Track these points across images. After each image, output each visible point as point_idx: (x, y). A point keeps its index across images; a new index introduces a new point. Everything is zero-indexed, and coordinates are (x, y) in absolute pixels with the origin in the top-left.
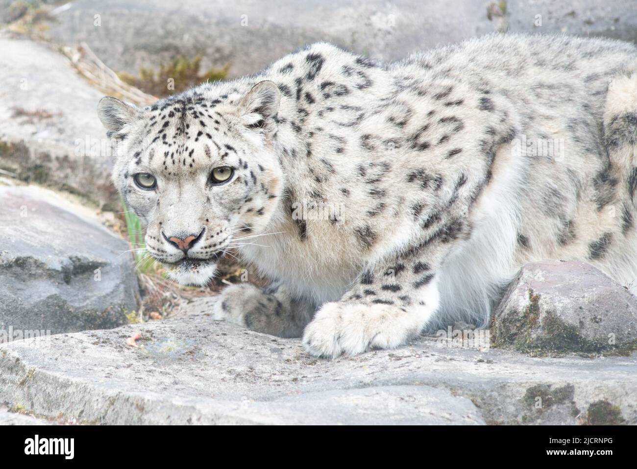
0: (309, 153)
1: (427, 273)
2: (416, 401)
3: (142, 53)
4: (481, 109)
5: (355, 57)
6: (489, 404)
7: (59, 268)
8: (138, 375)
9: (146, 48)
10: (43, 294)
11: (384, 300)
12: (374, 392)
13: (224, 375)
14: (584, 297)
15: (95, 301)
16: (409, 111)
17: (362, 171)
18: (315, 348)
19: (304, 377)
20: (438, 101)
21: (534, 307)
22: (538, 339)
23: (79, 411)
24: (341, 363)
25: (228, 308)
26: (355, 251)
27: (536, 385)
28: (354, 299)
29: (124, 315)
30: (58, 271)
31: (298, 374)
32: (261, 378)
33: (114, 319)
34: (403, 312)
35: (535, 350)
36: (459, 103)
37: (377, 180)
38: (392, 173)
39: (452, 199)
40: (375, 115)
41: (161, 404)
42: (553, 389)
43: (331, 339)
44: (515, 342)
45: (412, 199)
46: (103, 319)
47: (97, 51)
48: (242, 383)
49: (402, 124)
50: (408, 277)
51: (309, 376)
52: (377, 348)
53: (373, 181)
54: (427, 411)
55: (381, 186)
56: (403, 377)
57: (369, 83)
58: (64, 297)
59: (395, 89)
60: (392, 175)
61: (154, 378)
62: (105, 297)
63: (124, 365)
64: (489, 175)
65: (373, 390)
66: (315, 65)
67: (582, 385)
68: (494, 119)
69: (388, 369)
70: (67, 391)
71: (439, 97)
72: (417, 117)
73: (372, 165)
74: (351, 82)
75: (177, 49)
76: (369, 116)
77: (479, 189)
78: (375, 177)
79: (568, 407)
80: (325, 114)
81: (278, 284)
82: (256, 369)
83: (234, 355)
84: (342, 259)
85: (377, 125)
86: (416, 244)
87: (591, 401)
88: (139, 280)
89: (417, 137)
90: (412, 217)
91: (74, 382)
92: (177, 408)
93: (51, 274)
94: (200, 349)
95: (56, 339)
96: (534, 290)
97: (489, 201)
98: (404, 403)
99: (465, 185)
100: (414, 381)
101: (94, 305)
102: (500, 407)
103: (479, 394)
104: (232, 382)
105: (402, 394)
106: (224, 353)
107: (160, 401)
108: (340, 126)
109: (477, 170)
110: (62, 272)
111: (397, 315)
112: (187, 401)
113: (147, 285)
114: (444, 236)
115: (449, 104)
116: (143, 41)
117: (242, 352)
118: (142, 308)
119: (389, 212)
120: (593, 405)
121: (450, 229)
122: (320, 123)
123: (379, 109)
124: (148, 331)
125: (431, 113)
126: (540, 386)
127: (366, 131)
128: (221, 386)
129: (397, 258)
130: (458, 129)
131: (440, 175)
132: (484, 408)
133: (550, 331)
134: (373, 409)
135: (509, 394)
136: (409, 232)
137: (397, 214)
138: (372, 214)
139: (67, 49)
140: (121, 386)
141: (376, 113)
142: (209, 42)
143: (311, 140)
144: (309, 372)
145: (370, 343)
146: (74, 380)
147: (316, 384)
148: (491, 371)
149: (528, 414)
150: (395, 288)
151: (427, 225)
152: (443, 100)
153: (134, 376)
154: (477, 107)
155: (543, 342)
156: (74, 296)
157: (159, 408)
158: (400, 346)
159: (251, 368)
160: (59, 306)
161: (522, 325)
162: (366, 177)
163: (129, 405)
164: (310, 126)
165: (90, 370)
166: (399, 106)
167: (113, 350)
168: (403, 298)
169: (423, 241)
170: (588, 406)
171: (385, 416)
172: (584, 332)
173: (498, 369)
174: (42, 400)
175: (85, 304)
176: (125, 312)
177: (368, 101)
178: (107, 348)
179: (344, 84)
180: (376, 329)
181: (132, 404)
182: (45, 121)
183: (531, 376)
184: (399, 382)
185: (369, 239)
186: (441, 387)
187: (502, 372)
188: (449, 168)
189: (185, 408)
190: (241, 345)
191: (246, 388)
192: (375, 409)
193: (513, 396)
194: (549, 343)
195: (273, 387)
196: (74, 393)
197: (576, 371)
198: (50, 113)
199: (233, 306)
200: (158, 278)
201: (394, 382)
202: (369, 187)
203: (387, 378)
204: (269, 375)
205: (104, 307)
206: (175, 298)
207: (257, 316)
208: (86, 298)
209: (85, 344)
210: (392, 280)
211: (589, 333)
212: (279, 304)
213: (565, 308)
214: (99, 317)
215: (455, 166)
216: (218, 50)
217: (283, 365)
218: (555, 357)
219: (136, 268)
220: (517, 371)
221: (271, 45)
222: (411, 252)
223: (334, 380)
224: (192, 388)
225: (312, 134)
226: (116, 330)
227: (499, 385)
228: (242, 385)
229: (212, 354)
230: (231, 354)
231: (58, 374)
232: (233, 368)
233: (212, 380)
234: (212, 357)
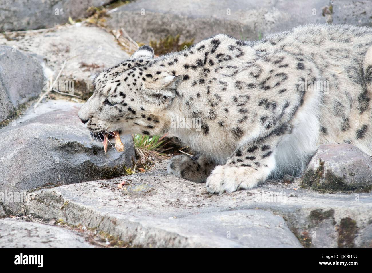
0: (209, 92)
1: (269, 151)
2: (254, 218)
3: (151, 33)
4: (297, 69)
5: (236, 41)
6: (292, 219)
7: (90, 147)
8: (120, 204)
9: (152, 30)
10: (81, 161)
11: (246, 164)
12: (235, 213)
13: (164, 203)
14: (346, 163)
15: (109, 163)
16: (260, 70)
17: (235, 99)
18: (211, 188)
19: (203, 204)
20: (275, 65)
21: (321, 168)
22: (323, 184)
23: (88, 223)
24: (223, 197)
25: (173, 167)
26: (233, 140)
27: (315, 209)
28: (232, 164)
29: (125, 170)
30: (90, 149)
31: (201, 203)
32: (182, 205)
33: (119, 172)
34: (256, 171)
35: (322, 190)
36: (286, 66)
37: (243, 104)
38: (250, 101)
39: (281, 114)
40: (243, 71)
41: (124, 221)
42: (324, 211)
43: (219, 184)
44: (312, 185)
45: (261, 114)
46: (114, 172)
47: (129, 32)
48: (172, 208)
49: (257, 76)
50: (259, 153)
51: (206, 204)
52: (242, 189)
53: (240, 105)
54: (258, 223)
55: (245, 108)
56: (250, 205)
57: (242, 54)
58: (92, 162)
59: (255, 57)
60: (250, 102)
61: (128, 205)
62: (114, 161)
63: (114, 198)
64: (302, 102)
65: (234, 212)
66: (215, 45)
67: (338, 209)
68: (304, 74)
69: (245, 200)
70: (83, 212)
71: (276, 63)
72: (264, 73)
73: (241, 96)
74: (232, 54)
75: (168, 31)
76: (240, 72)
77: (296, 109)
78: (242, 103)
79: (331, 220)
80: (218, 71)
81: (199, 155)
82: (181, 200)
83: (171, 193)
84: (226, 143)
85: (243, 76)
86: (263, 136)
87: (342, 218)
88: (136, 151)
89: (264, 83)
90: (261, 123)
91: (86, 208)
92: (131, 223)
93: (86, 150)
94: (154, 190)
95: (82, 185)
96: (322, 159)
97: (301, 114)
98: (248, 219)
99: (288, 107)
100: (255, 207)
101: (109, 165)
102: (297, 221)
103: (287, 214)
104: (167, 207)
105: (248, 214)
106: (166, 192)
107: (124, 219)
108: (226, 77)
109: (295, 100)
110: (92, 149)
111: (252, 172)
112: (136, 220)
113: (140, 154)
114: (278, 132)
115: (281, 66)
116: (151, 27)
117: (175, 191)
118: (136, 166)
119: (249, 121)
120: (343, 220)
121: (281, 129)
122: (216, 75)
123: (245, 68)
124: (129, 180)
125: (272, 71)
126: (317, 210)
127: (239, 79)
128: (161, 209)
129: (254, 142)
130: (285, 79)
131: (275, 102)
132: (289, 221)
133: (329, 180)
134: (230, 223)
135: (302, 214)
136: (259, 130)
137: (253, 122)
138: (240, 122)
139: (114, 31)
140: (109, 210)
141: (244, 70)
142: (184, 28)
143: (210, 85)
144: (207, 202)
145: (238, 186)
146: (87, 207)
147: (208, 208)
148: (295, 202)
149: (311, 224)
150: (252, 158)
151: (268, 127)
152: (278, 65)
153: (118, 205)
154: (295, 68)
155: (326, 186)
156: (98, 161)
157: (123, 223)
158: (254, 188)
159: (178, 200)
160: (90, 166)
161: (316, 177)
162: (238, 103)
163: (109, 221)
164: (210, 78)
165: (96, 201)
166: (255, 67)
167: (110, 191)
168: (256, 163)
169: (266, 135)
170: (340, 220)
171: (236, 226)
172: (346, 181)
173: (299, 201)
174: (71, 217)
175: (104, 165)
176: (125, 168)
177: (241, 63)
178: (107, 189)
179: (229, 54)
180: (241, 180)
181: (111, 221)
182: (95, 70)
183: (314, 204)
184: (248, 208)
185: (239, 134)
186: (269, 210)
187: (300, 202)
188: (280, 98)
189: (135, 223)
190: (175, 187)
191: (174, 210)
192: (232, 223)
193: (304, 215)
194: (329, 186)
195: (187, 210)
196: (86, 214)
197: (338, 202)
198: (99, 65)
199: (176, 166)
200: (146, 150)
201: (246, 207)
202: (239, 108)
203: (242, 206)
204: (186, 203)
205: (114, 166)
206: (154, 160)
207: (187, 171)
208: (105, 162)
209: (95, 188)
210: (251, 155)
211: (348, 181)
212: (199, 166)
213: (336, 168)
214: (111, 171)
215: (282, 98)
216: (188, 32)
217: (195, 198)
218: (330, 193)
219: (135, 145)
220: (308, 201)
221: (214, 29)
222: (260, 140)
223: (218, 206)
224: (146, 210)
225: (210, 82)
226: (114, 179)
227: (297, 209)
228: (172, 209)
229: (160, 192)
230: (170, 192)
231: (79, 204)
232: (169, 200)
233: (157, 206)
234: (159, 194)
